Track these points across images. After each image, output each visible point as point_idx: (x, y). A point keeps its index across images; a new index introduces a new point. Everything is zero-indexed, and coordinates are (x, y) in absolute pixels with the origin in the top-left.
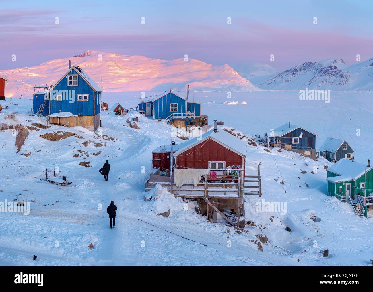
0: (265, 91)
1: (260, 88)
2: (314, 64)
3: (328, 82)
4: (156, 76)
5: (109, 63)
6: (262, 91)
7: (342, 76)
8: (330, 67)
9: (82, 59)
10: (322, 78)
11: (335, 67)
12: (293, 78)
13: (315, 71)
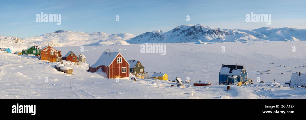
0: (131, 44)
1: (129, 43)
2: (150, 33)
3: (155, 40)
4: (87, 39)
5: (68, 35)
6: (129, 44)
7: (161, 37)
8: (156, 34)
9: (57, 33)
10: (153, 38)
11: (158, 34)
12: (141, 39)
13: (150, 36)
